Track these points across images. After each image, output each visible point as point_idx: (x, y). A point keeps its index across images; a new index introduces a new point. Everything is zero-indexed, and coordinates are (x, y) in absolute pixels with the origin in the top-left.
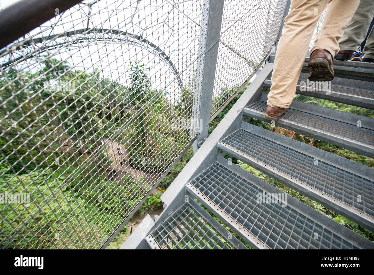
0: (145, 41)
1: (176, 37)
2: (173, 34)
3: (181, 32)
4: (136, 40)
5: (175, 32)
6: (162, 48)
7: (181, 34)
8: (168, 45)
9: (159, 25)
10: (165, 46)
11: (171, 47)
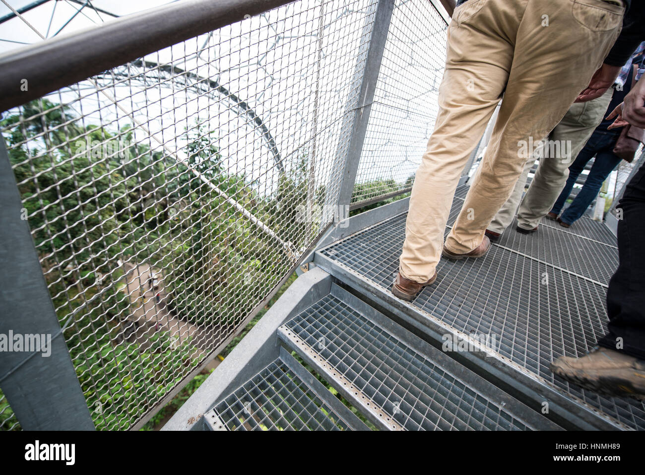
0: (222, 90)
1: (276, 90)
2: (271, 85)
3: (283, 84)
4: (205, 87)
5: (274, 82)
6: (251, 105)
7: (283, 87)
8: (261, 100)
9: (250, 67)
10: (257, 102)
11: (267, 105)
